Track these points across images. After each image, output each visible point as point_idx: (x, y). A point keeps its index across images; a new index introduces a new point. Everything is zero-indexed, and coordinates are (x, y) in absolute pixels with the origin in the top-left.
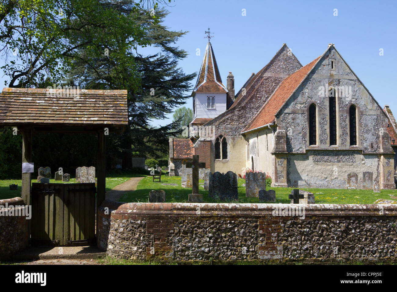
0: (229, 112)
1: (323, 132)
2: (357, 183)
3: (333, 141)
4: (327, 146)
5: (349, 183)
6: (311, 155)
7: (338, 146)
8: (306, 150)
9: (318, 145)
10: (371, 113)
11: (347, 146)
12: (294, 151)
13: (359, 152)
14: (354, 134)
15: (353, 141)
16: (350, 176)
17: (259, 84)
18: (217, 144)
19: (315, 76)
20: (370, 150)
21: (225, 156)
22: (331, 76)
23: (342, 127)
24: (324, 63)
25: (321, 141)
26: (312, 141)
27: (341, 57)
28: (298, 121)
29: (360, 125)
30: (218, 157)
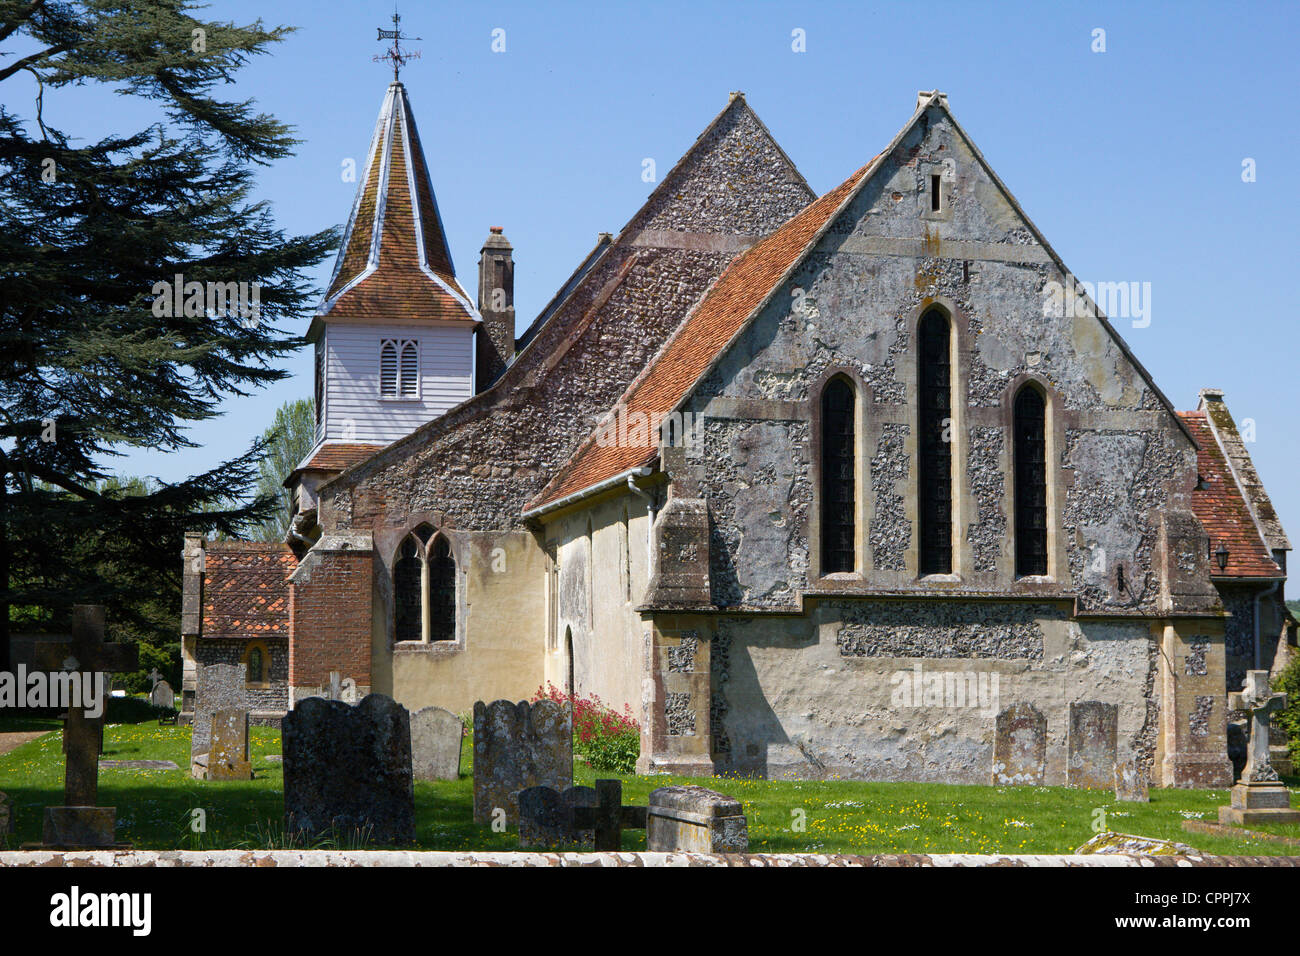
0: (467, 416)
1: (888, 510)
2: (1040, 756)
3: (934, 555)
4: (905, 579)
5: (1003, 754)
6: (829, 621)
7: (957, 578)
8: (805, 597)
9: (861, 575)
10: (1118, 421)
11: (1004, 580)
12: (749, 601)
13: (1058, 607)
14: (1037, 522)
15: (1031, 557)
16: (1008, 722)
17: (612, 283)
18: (407, 567)
19: (850, 245)
20: (1109, 601)
21: (443, 627)
22: (931, 243)
23: (976, 489)
24: (894, 183)
25: (878, 555)
26: (836, 552)
27: (975, 155)
28: (768, 457)
29: (1066, 479)
30: (407, 628)
